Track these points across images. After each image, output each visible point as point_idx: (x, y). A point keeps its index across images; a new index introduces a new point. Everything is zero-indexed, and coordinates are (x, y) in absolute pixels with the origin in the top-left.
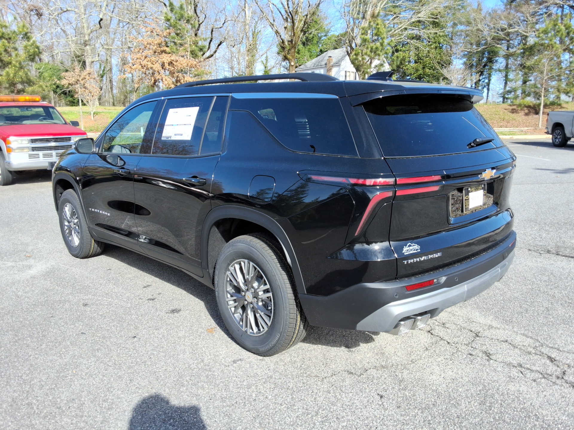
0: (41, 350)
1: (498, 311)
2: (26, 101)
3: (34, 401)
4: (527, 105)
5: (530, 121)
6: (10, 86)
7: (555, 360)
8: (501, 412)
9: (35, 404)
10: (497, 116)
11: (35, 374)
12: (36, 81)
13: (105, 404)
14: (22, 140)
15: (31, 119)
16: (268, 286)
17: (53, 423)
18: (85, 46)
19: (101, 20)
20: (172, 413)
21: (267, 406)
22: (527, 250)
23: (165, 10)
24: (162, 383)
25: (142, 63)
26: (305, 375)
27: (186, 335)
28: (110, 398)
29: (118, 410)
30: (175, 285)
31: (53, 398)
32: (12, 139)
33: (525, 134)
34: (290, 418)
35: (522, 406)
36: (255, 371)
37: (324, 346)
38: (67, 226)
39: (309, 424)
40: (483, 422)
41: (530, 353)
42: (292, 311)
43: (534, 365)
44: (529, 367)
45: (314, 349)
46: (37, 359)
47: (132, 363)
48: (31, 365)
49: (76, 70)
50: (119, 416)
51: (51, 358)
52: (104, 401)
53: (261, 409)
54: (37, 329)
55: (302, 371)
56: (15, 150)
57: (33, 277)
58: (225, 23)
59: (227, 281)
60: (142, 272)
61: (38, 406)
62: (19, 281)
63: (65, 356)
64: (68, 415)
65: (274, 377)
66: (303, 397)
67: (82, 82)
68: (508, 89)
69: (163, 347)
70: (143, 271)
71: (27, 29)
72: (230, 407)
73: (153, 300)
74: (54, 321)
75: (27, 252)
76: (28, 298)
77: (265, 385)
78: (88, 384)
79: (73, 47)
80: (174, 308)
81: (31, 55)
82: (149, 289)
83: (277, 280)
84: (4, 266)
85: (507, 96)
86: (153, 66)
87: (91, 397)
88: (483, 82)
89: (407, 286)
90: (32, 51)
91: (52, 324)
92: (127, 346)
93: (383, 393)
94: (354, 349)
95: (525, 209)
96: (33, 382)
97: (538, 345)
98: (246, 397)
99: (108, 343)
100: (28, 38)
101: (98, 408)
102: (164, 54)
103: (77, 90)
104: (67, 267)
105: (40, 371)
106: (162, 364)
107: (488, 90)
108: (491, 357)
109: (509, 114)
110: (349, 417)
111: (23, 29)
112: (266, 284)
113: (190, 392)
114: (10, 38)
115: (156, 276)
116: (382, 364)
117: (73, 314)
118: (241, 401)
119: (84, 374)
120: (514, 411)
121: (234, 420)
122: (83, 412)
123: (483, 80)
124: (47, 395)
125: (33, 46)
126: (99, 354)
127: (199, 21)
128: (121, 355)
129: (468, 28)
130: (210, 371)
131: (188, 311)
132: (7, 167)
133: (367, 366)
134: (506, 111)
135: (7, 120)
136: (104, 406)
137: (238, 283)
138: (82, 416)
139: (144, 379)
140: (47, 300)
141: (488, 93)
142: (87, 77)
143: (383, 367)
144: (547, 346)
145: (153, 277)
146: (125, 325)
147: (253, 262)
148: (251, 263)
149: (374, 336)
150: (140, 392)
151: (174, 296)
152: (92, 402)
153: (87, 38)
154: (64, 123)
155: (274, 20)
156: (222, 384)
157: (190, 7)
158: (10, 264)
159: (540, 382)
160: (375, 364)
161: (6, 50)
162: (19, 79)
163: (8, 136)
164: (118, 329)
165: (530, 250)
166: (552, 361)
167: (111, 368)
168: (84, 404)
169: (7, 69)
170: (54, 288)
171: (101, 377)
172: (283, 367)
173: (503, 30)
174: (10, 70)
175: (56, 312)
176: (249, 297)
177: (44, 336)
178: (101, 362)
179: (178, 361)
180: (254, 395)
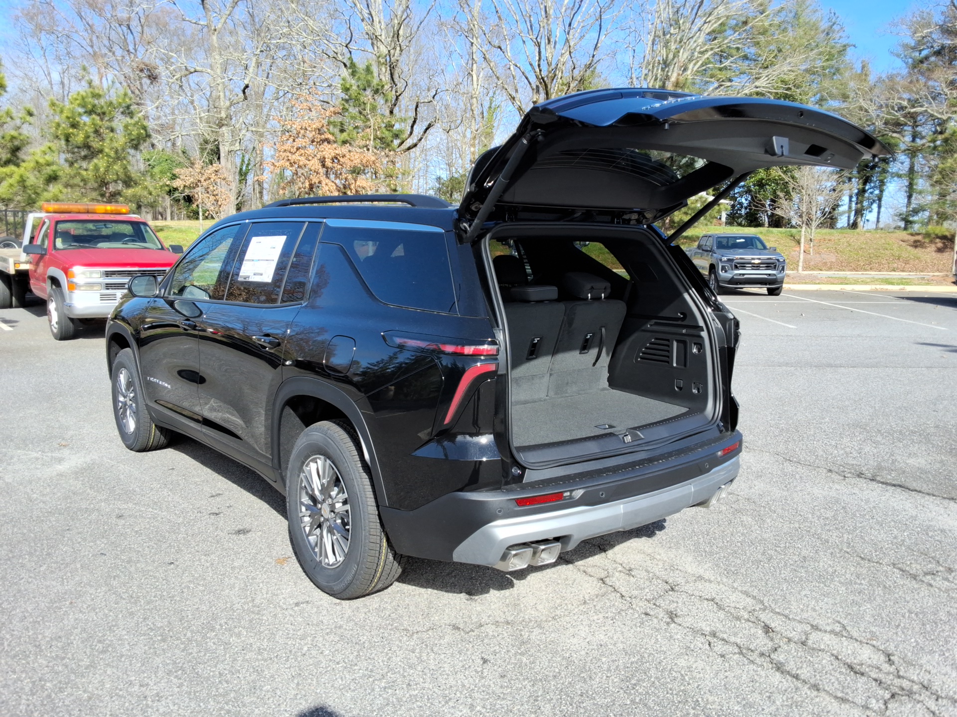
0: (39, 572)
1: (724, 557)
2: (106, 213)
3: (8, 636)
4: (940, 234)
5: (945, 261)
6: (100, 186)
7: (773, 631)
8: (647, 693)
9: (7, 640)
10: (888, 252)
11: (20, 602)
12: (140, 180)
13: (100, 646)
14: (91, 273)
15: (109, 241)
16: (346, 495)
17: (23, 664)
18: (220, 127)
19: (247, 86)
20: (184, 664)
21: (317, 664)
22: (825, 471)
23: (345, 73)
24: (185, 625)
25: (290, 158)
26: (390, 627)
27: (245, 565)
28: (109, 638)
29: (114, 654)
30: (257, 496)
31: (33, 634)
32: (77, 270)
33: (927, 284)
34: (342, 680)
35: (682, 688)
36: (321, 618)
37: (436, 591)
38: (121, 402)
39: (365, 690)
40: (614, 704)
41: (738, 618)
42: (373, 532)
43: (735, 634)
44: (726, 638)
45: (419, 594)
46: (29, 583)
47: (154, 597)
48: (19, 591)
49: (196, 166)
50: (113, 661)
51: (48, 583)
52: (99, 642)
53: (308, 666)
54: (42, 545)
55: (388, 622)
56: (80, 286)
57: (60, 475)
58: (436, 94)
59: (301, 488)
60: (217, 474)
61: (11, 642)
62: (40, 479)
63: (68, 582)
64: (46, 656)
65: (344, 627)
66: (373, 655)
67: (205, 184)
68: (913, 206)
69: (205, 579)
70: (219, 473)
71: (130, 99)
72: (265, 660)
73: (217, 514)
74: (69, 536)
75: (63, 439)
76: (44, 502)
77: (326, 637)
78: (87, 620)
79: (203, 129)
80: (241, 528)
81: (133, 140)
82: (218, 499)
83: (354, 485)
84: (24, 457)
85: (911, 219)
86: (308, 162)
87: (85, 635)
88: (871, 193)
89: (517, 499)
90: (135, 133)
91: (66, 539)
92: (157, 574)
93: (491, 657)
94: (476, 598)
95: (859, 406)
96: (13, 613)
97: (758, 609)
98: (293, 651)
99: (132, 569)
100: (131, 114)
101: (88, 651)
102: (326, 143)
103: (196, 196)
104: (113, 463)
105: (28, 599)
106: (195, 601)
107: (879, 207)
108: (675, 620)
109: (910, 248)
110: (426, 685)
111: (124, 100)
112: (344, 493)
113: (218, 639)
114: (104, 113)
115: (234, 482)
116: (509, 619)
117: (98, 528)
118: (284, 655)
119: (85, 606)
120: (667, 693)
121: (265, 678)
122: (66, 654)
123: (872, 190)
124: (27, 629)
125: (137, 126)
126: (115, 583)
127: (396, 92)
128: (144, 586)
129: (844, 105)
130: (258, 614)
131: (260, 533)
132: (66, 312)
133: (485, 619)
134: (904, 244)
135: (76, 241)
136: (97, 648)
137: (313, 490)
138: (63, 658)
139: (164, 618)
140: (69, 507)
141: (879, 213)
142: (213, 177)
143: (508, 623)
144: (773, 611)
145: (230, 482)
146: (164, 546)
147: (329, 459)
148: (328, 461)
149: (515, 581)
150: (152, 634)
151: (249, 510)
152: (83, 642)
153: (223, 115)
154: (160, 247)
155: (517, 91)
156: (267, 632)
157: (384, 69)
158: (34, 455)
159: (731, 657)
160: (498, 619)
161: (96, 132)
162: (112, 175)
163: (72, 265)
164: (153, 551)
165: (830, 471)
166: (767, 632)
167: (124, 602)
168: (72, 643)
169: (95, 161)
170: (85, 491)
171: (107, 612)
172: (363, 615)
173: (902, 108)
174: (100, 162)
175: (75, 523)
176: (325, 509)
177: (49, 554)
178: (114, 593)
179: (218, 598)
180: (305, 648)
